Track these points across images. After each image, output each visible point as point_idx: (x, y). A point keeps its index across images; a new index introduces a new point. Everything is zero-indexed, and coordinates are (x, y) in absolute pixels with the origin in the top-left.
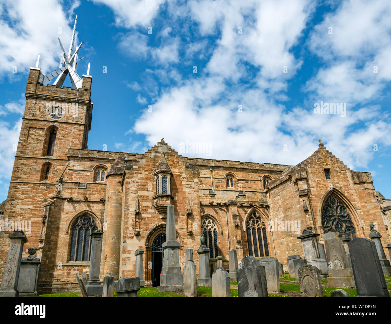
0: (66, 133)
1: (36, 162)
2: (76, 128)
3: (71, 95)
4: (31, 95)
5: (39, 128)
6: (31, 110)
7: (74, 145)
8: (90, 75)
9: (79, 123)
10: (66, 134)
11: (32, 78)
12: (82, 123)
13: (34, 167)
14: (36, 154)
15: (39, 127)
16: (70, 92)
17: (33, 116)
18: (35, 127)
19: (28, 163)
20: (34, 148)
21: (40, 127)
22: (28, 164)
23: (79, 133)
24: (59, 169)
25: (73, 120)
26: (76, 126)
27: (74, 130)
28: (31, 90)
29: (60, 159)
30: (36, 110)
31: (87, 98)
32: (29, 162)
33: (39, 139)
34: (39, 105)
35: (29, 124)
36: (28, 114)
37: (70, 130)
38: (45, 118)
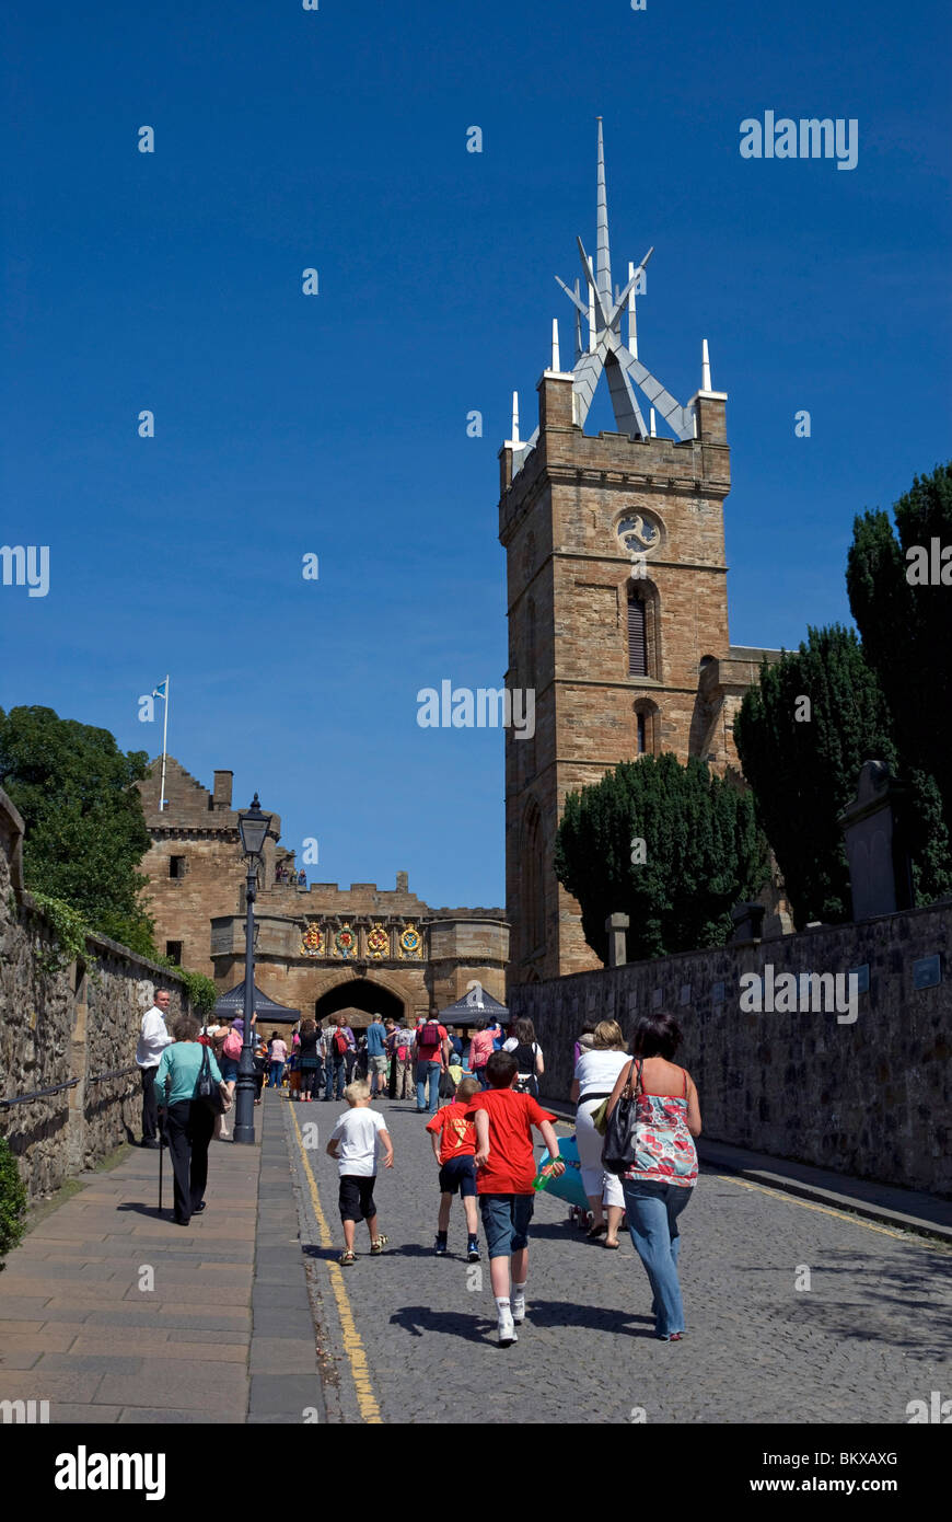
0: (680, 598)
1: (613, 699)
2: (703, 581)
3: (677, 467)
4: (563, 471)
5: (602, 587)
6: (570, 523)
7: (706, 641)
8: (715, 388)
9: (708, 563)
10: (678, 605)
11: (556, 411)
12: (719, 566)
13: (612, 713)
14: (609, 673)
15: (601, 583)
16: (670, 458)
17: (578, 544)
18: (589, 582)
19: (593, 701)
20: (600, 652)
21: (606, 580)
22: (593, 706)
23: (715, 598)
24: (677, 721)
25: (691, 555)
26: (702, 575)
27: (699, 590)
28: (562, 453)
29: (676, 687)
30: (584, 525)
31: (723, 476)
32: (595, 697)
33: (607, 621)
34: (590, 504)
35: (572, 572)
36: (564, 540)
37: (686, 589)
38: (611, 551)
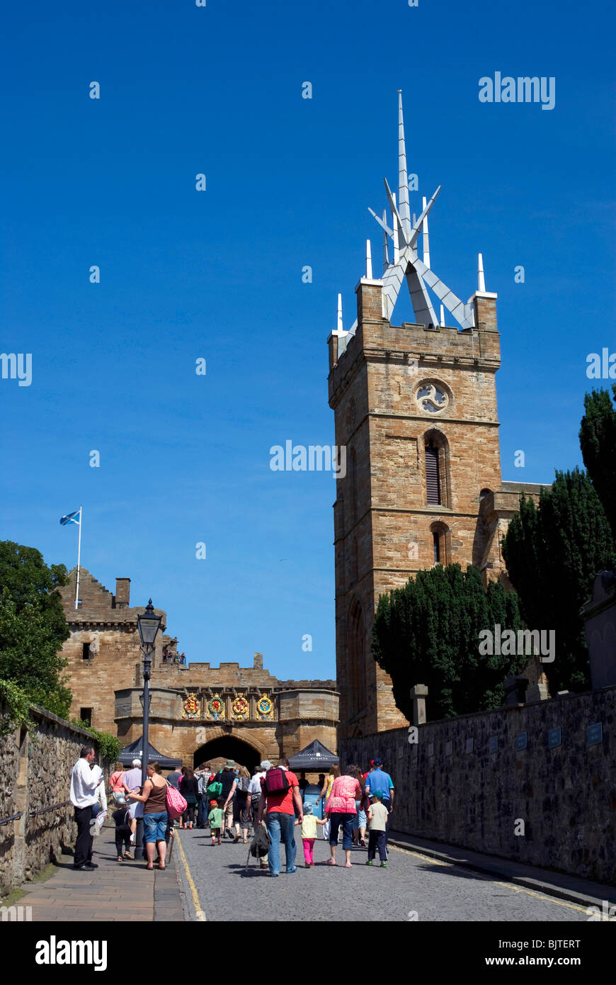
0: (464, 446)
1: (415, 522)
2: (481, 433)
3: (460, 348)
4: (376, 353)
5: (406, 438)
6: (381, 391)
7: (485, 478)
8: (488, 290)
9: (485, 420)
10: (463, 452)
11: (370, 308)
12: (493, 422)
13: (414, 533)
14: (412, 503)
15: (405, 435)
16: (455, 342)
17: (387, 407)
18: (396, 435)
19: (400, 524)
20: (405, 487)
21: (408, 434)
22: (400, 528)
23: (491, 446)
24: (463, 538)
25: (472, 414)
26: (480, 429)
27: (478, 440)
28: (375, 340)
29: (462, 513)
30: (392, 392)
31: (495, 355)
32: (401, 521)
33: (410, 464)
34: (396, 377)
35: (383, 427)
36: (377, 403)
37: (469, 439)
38: (413, 412)
